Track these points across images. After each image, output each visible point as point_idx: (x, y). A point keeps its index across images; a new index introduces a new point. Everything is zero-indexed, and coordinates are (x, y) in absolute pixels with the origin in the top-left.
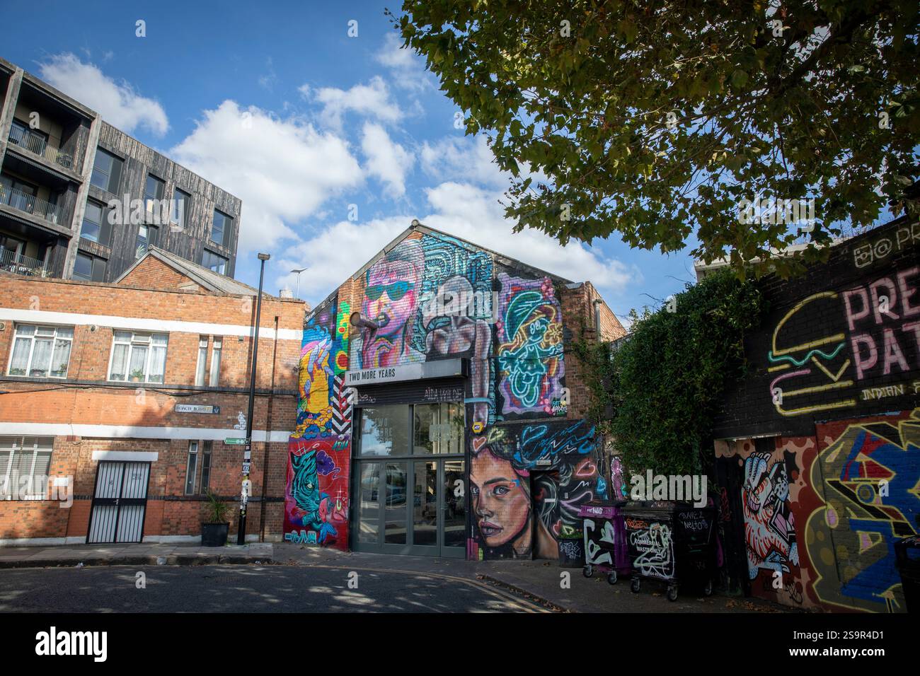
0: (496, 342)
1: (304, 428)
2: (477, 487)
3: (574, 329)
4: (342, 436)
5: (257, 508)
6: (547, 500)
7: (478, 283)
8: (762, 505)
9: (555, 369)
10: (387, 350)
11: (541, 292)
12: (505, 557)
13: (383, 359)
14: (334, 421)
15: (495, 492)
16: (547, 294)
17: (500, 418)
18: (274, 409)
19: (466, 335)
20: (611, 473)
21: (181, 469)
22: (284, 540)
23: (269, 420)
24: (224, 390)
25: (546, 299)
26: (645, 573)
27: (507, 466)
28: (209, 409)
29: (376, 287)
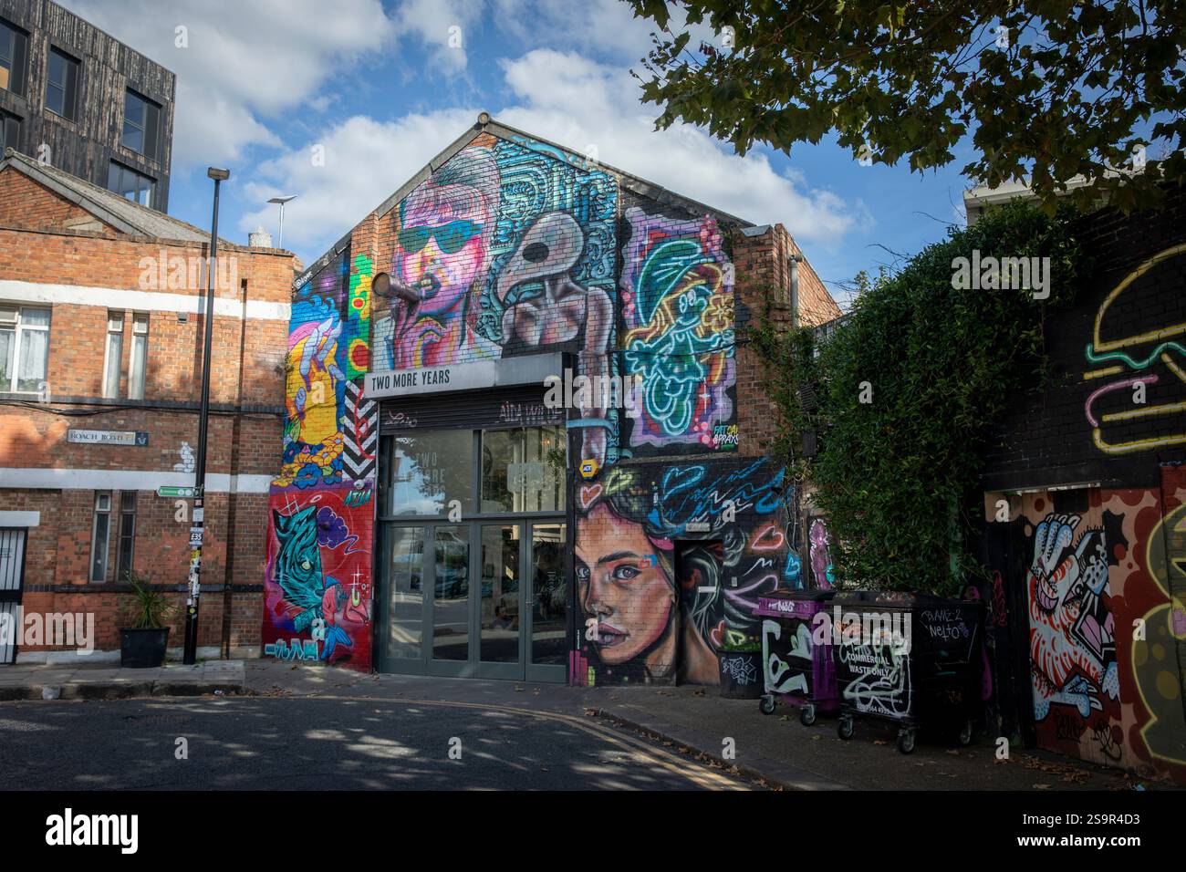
0: (621, 326)
1: (296, 470)
2: (586, 567)
3: (753, 305)
4: (360, 483)
5: (217, 603)
6: (701, 589)
7: (592, 225)
8: (1061, 600)
9: (719, 372)
10: (435, 338)
11: (700, 241)
12: (632, 681)
13: (430, 353)
14: (346, 458)
15: (615, 575)
16: (708, 244)
17: (626, 453)
18: (243, 437)
19: (570, 313)
20: (810, 545)
21: (82, 540)
22: (264, 656)
23: (235, 456)
24: (155, 405)
25: (706, 253)
26: (863, 708)
27: (637, 531)
28: (129, 438)
29: (417, 230)
